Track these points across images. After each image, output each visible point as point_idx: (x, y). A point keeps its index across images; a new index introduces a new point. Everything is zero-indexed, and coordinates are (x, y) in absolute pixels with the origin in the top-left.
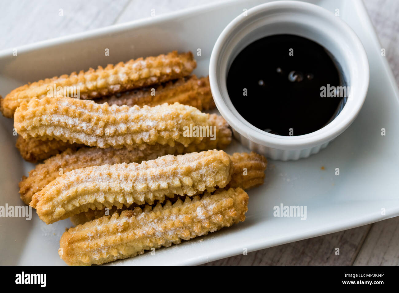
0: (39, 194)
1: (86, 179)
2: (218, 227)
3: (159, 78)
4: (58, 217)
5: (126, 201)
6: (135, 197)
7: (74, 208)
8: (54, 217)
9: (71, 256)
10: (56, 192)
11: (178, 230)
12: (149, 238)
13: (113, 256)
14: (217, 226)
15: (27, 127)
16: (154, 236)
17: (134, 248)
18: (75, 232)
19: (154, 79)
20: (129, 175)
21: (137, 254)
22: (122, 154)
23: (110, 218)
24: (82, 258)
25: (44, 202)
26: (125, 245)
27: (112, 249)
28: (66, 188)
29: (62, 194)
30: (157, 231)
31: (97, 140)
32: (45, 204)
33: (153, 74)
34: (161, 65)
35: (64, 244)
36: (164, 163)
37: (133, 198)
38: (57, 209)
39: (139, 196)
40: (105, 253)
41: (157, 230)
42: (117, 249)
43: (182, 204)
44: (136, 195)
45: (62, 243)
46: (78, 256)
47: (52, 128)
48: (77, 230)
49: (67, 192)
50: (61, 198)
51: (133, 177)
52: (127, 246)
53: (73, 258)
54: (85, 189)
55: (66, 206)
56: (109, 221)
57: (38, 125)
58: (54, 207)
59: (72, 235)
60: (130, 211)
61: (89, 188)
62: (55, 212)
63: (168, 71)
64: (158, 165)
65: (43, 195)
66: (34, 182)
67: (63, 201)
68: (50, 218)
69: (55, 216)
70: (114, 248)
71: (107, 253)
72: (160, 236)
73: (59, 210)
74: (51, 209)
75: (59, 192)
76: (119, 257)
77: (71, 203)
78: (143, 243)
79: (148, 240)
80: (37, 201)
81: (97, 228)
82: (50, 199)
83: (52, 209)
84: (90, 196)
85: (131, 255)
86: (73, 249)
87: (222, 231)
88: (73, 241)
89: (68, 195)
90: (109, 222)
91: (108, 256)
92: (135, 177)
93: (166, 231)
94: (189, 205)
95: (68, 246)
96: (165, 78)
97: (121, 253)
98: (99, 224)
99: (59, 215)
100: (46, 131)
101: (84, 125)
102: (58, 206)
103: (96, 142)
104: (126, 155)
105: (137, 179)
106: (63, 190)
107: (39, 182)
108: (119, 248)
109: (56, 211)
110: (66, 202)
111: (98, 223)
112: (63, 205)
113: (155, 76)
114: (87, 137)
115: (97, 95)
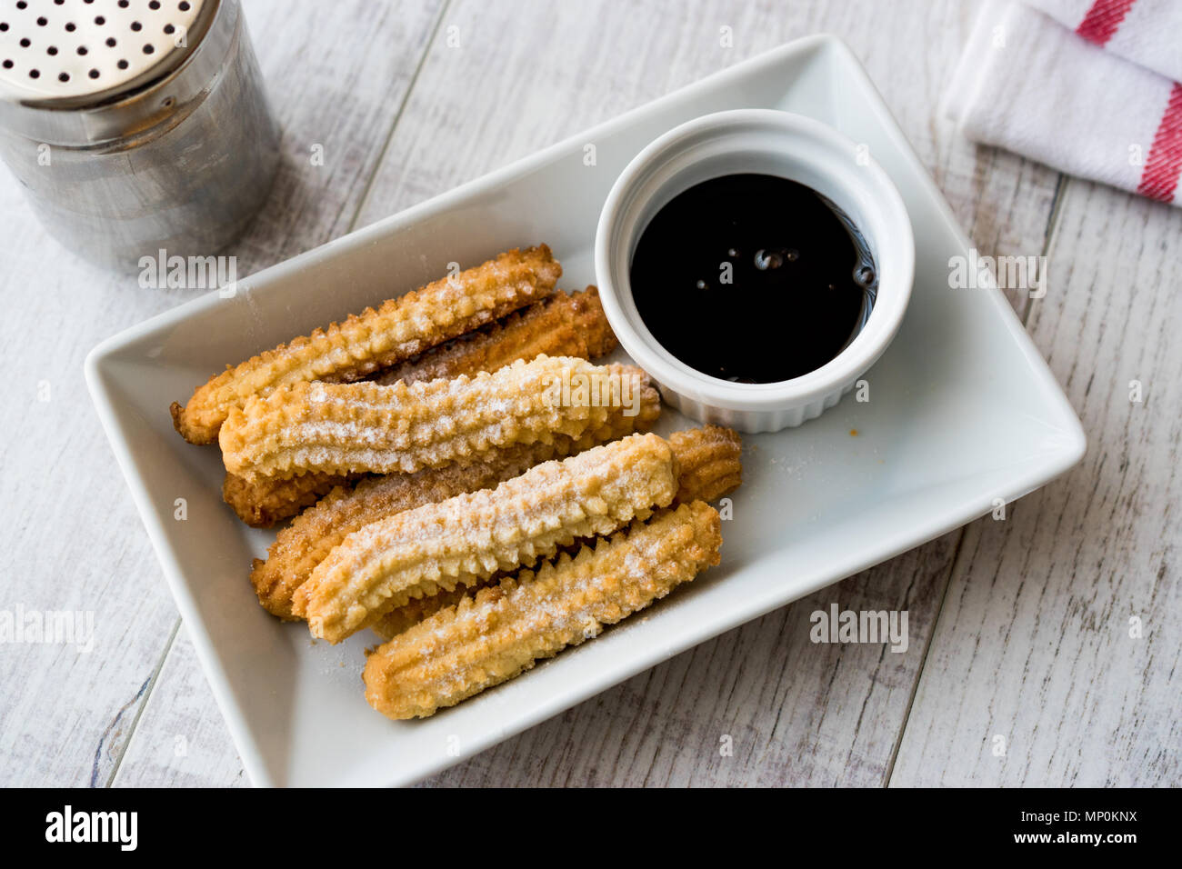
0: (307, 588)
1: (395, 539)
2: (671, 587)
3: (494, 312)
4: (354, 625)
5: (483, 568)
6: (498, 556)
7: (381, 602)
8: (348, 627)
9: (395, 699)
10: (341, 577)
11: (595, 609)
12: (541, 634)
13: (477, 683)
14: (669, 584)
15: (254, 459)
16: (551, 627)
17: (516, 660)
18: (393, 652)
19: (485, 316)
20: (479, 517)
21: (521, 670)
22: (450, 478)
23: (456, 609)
24: (418, 699)
25: (322, 600)
26: (498, 657)
27: (474, 671)
28: (359, 564)
29: (353, 579)
30: (555, 618)
31: (399, 458)
32: (325, 603)
33: (480, 306)
34: (493, 285)
35: (377, 680)
36: (544, 478)
37: (496, 559)
38: (350, 609)
39: (507, 553)
40: (463, 681)
41: (554, 615)
42: (483, 668)
43: (593, 554)
44: (500, 553)
45: (372, 677)
46: (409, 697)
47: (305, 451)
48: (396, 646)
49: (362, 572)
50: (355, 586)
51: (489, 518)
52: (500, 658)
53: (400, 702)
54: (399, 558)
55: (366, 601)
56: (456, 616)
57: (275, 449)
58: (343, 606)
59: (390, 659)
60: (493, 589)
61: (407, 557)
62: (346, 616)
63: (510, 294)
64: (532, 486)
65: (316, 587)
66: (285, 567)
67: (358, 592)
68: (339, 630)
69: (349, 623)
70: (478, 668)
71: (466, 680)
72: (562, 627)
73: (355, 611)
74: (338, 612)
75: (347, 576)
76: (488, 683)
77: (375, 592)
78: (531, 646)
79: (541, 638)
80: (307, 602)
81: (436, 635)
82: (333, 593)
83: (341, 611)
84: (409, 571)
85: (511, 675)
86: (398, 686)
87: (679, 592)
88: (396, 671)
89: (367, 579)
90: (457, 619)
91: (468, 686)
92: (493, 517)
93: (573, 615)
94: (608, 555)
95: (387, 682)
96: (505, 309)
97: (494, 674)
98: (438, 627)
99: (357, 619)
100: (292, 459)
101: (369, 434)
102: (351, 604)
103: (398, 464)
104: (457, 477)
105: (498, 519)
106: (353, 570)
107: (295, 565)
108: (487, 666)
109: (349, 613)
110: (365, 592)
111: (434, 624)
112: (361, 600)
113: (486, 309)
114: (378, 456)
115: (374, 368)
